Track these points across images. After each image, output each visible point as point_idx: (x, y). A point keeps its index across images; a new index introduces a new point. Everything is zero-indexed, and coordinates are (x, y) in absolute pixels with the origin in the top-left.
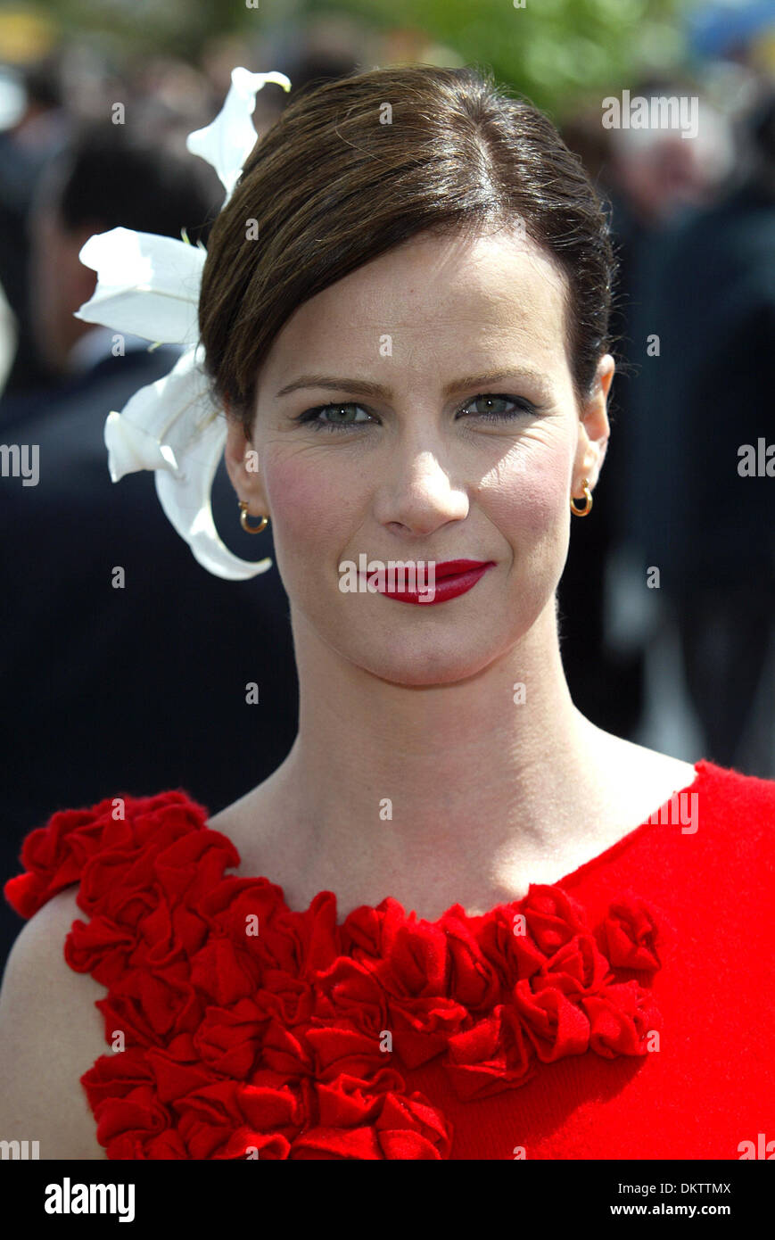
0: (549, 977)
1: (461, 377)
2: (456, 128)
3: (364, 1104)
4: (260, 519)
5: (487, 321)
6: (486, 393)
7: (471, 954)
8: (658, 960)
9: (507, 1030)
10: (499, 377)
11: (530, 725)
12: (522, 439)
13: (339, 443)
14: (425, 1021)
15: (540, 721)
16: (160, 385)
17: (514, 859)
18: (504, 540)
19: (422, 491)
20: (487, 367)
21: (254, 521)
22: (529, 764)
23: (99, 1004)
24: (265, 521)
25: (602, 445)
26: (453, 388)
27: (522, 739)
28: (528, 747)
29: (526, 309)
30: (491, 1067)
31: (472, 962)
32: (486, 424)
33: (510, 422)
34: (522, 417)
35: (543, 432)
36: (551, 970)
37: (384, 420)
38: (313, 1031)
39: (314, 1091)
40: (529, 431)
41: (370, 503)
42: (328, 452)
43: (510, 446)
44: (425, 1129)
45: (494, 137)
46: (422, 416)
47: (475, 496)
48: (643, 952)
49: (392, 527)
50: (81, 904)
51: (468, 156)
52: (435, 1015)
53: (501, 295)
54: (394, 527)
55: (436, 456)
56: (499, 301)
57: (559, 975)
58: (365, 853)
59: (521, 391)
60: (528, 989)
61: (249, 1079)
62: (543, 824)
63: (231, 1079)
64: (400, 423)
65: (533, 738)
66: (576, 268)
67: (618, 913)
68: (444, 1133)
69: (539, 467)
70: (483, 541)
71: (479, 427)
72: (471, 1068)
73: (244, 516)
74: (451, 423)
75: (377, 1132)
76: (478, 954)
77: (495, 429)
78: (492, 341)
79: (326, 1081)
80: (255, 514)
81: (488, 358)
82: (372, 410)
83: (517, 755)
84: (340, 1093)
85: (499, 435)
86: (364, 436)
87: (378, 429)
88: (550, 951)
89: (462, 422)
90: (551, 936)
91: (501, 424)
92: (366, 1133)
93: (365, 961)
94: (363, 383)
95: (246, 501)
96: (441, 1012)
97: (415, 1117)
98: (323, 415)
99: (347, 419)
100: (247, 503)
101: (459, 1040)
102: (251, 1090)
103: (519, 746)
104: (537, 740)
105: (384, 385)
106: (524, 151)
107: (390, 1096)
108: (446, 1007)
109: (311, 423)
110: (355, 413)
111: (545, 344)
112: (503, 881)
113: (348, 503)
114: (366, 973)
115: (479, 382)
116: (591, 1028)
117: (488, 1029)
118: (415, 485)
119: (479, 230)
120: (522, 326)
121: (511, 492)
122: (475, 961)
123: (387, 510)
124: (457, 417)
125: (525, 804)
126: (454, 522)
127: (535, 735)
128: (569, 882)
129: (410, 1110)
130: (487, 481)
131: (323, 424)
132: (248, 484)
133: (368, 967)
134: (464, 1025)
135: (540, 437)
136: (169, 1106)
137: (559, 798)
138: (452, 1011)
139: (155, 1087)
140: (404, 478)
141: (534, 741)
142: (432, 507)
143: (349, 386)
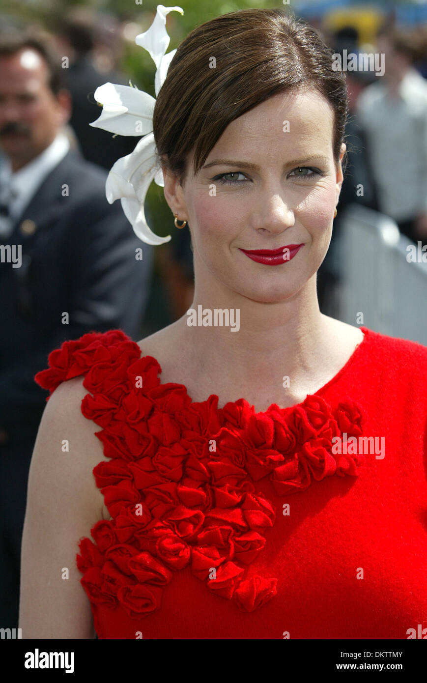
0: (318, 440)
1: (293, 160)
2: (282, 41)
3: (237, 498)
4: (183, 222)
5: (304, 134)
6: (302, 166)
7: (285, 429)
8: (362, 430)
9: (301, 466)
10: (308, 159)
11: (305, 317)
12: (316, 187)
13: (233, 190)
14: (265, 461)
15: (308, 315)
16: (127, 158)
17: (295, 380)
18: (309, 234)
19: (276, 215)
20: (304, 155)
21: (180, 223)
22: (303, 335)
23: (97, 435)
24: (185, 222)
25: (340, 185)
26: (288, 165)
27: (302, 323)
28: (303, 328)
29: (319, 127)
30: (295, 483)
31: (285, 433)
32: (300, 180)
33: (312, 179)
34: (318, 176)
35: (325, 184)
36: (319, 436)
37: (254, 180)
38: (211, 463)
39: (213, 491)
40: (318, 183)
41: (249, 220)
42: (227, 195)
43: (311, 190)
44: (265, 509)
45: (298, 43)
46: (273, 178)
47: (297, 215)
48: (356, 427)
49: (260, 231)
50: (86, 386)
51: (289, 55)
52: (270, 459)
53: (310, 121)
54: (261, 231)
55: (280, 196)
56: (308, 124)
57: (322, 438)
58: (227, 375)
59: (317, 165)
60: (310, 446)
61: (180, 482)
62: (307, 364)
63: (172, 481)
64: (263, 182)
65: (306, 323)
66: (337, 105)
67: (342, 407)
68: (273, 512)
69: (325, 200)
70: (300, 235)
71: (297, 182)
72: (286, 483)
73: (176, 220)
74: (285, 180)
75: (243, 510)
76: (287, 429)
77: (305, 183)
78: (306, 142)
79: (219, 486)
80: (181, 219)
81: (304, 151)
82: (248, 175)
83: (299, 331)
84: (227, 493)
85: (306, 186)
86: (245, 187)
87: (251, 184)
88: (318, 427)
89: (290, 180)
90: (319, 421)
91: (308, 180)
92: (238, 511)
93: (235, 431)
94: (246, 163)
95: (177, 213)
96: (272, 457)
97: (261, 504)
98: (224, 178)
99: (234, 179)
100: (177, 215)
101: (280, 469)
102: (184, 489)
103: (300, 327)
104: (307, 324)
105: (256, 164)
106: (314, 52)
107: (250, 495)
108: (274, 455)
109: (220, 180)
110: (238, 176)
111: (327, 142)
112: (292, 392)
113: (237, 219)
114: (236, 436)
115: (300, 162)
116: (337, 465)
117: (292, 465)
118: (272, 211)
119: (298, 90)
120: (317, 135)
121: (313, 213)
122: (286, 432)
123: (259, 222)
124: (288, 178)
125: (300, 354)
126: (288, 228)
127: (306, 322)
128: (321, 392)
129: (259, 501)
130: (301, 207)
131: (225, 182)
132: (178, 206)
133: (236, 433)
134: (281, 463)
135: (324, 186)
136: (140, 491)
137: (313, 351)
138: (277, 457)
139: (133, 480)
140: (267, 208)
141: (306, 325)
142: (281, 221)
143: (240, 165)
